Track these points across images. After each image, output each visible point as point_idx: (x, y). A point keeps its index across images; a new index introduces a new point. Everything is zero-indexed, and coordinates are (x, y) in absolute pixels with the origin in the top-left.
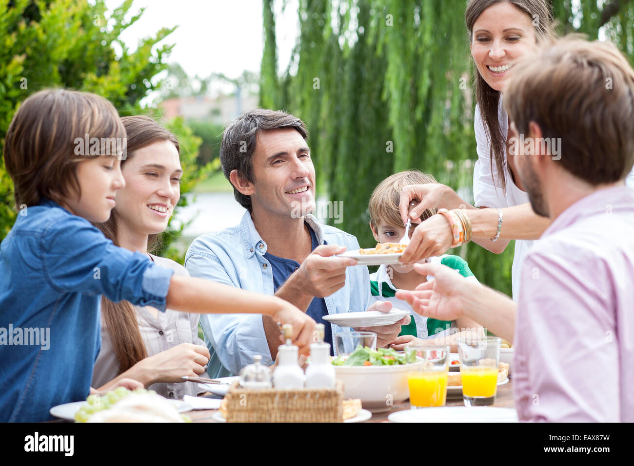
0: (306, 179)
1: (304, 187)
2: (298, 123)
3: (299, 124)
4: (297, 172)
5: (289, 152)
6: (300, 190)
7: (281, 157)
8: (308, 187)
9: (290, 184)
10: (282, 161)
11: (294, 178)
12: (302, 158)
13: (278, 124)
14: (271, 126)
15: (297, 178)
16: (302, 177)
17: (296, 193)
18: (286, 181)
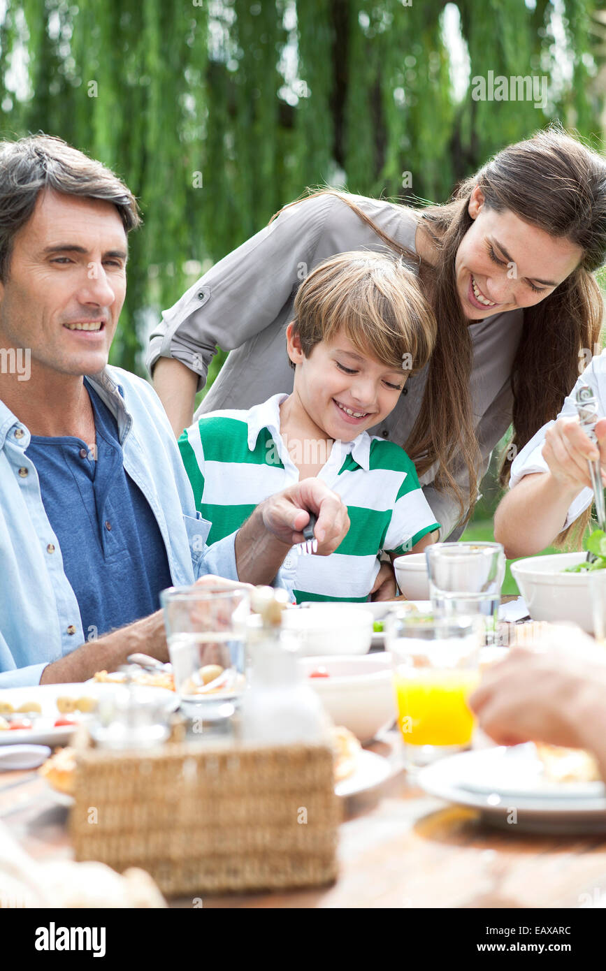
0: (106, 310)
1: (95, 322)
2: (125, 199)
3: (126, 201)
4: (92, 293)
5: (89, 249)
6: (85, 327)
7: (69, 255)
8: (102, 326)
9: (72, 309)
10: (71, 262)
11: (83, 301)
12: (110, 267)
13: (86, 190)
14: (72, 189)
15: (89, 303)
16: (98, 305)
17: (76, 329)
18: (66, 302)
